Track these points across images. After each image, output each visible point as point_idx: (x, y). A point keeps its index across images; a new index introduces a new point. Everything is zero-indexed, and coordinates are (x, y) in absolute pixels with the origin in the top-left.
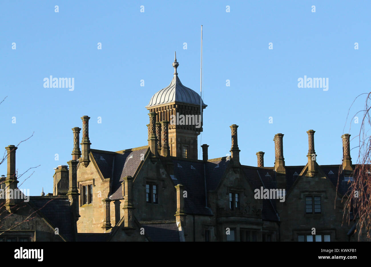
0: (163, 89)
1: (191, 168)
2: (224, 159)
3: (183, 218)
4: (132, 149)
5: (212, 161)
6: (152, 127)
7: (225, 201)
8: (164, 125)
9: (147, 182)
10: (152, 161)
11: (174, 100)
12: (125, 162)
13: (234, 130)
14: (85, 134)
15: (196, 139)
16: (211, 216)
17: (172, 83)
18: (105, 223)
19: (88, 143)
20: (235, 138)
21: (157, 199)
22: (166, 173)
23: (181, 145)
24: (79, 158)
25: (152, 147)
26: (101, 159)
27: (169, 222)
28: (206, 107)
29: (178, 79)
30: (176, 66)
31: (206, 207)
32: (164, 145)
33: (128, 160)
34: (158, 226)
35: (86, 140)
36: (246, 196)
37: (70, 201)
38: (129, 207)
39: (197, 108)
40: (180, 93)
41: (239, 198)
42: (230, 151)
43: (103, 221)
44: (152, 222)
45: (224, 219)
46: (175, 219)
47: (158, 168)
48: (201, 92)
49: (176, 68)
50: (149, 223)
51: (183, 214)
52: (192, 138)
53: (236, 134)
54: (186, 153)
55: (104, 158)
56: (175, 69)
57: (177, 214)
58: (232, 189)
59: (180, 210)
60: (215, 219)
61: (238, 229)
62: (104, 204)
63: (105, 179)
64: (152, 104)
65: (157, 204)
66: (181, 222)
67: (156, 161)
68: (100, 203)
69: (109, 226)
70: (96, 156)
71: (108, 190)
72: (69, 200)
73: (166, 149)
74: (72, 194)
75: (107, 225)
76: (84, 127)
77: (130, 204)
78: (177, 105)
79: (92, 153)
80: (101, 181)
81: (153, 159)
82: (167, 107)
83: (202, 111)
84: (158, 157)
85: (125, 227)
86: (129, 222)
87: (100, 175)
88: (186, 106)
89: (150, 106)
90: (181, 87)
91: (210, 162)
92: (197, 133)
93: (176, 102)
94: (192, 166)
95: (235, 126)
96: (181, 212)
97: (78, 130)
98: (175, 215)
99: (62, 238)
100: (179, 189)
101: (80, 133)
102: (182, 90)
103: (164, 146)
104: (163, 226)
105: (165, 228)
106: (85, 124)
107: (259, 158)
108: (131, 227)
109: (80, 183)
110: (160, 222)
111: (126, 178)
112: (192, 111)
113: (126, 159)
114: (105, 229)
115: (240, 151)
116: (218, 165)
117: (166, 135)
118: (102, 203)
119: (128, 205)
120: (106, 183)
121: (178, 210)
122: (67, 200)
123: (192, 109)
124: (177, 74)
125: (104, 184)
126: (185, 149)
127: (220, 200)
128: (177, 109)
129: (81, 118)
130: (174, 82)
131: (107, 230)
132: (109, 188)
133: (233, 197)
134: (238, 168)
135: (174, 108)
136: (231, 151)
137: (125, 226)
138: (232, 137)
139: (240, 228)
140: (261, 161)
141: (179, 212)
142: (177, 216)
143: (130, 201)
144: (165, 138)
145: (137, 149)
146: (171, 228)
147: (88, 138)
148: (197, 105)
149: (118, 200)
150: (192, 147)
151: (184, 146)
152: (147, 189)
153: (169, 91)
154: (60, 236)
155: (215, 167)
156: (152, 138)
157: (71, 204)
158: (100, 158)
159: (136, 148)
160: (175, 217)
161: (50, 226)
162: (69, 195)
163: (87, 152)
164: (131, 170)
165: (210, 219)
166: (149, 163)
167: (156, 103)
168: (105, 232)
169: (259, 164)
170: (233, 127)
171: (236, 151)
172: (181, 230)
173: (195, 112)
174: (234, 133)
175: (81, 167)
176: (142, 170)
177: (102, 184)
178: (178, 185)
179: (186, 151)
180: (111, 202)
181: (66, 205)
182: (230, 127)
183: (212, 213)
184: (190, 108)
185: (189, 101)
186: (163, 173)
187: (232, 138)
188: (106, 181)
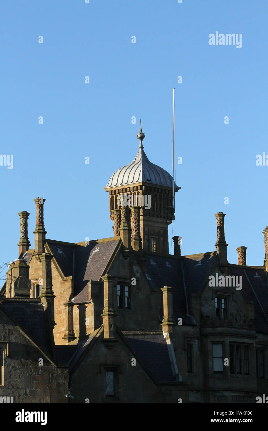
0: (125, 166)
1: (167, 266)
2: (207, 255)
3: (172, 328)
4: (97, 240)
5: (191, 257)
6: (124, 214)
7: (211, 308)
8: (135, 211)
9: (118, 282)
10: (124, 256)
11: (141, 180)
12: (89, 257)
13: (220, 219)
14: (39, 221)
15: (167, 229)
16: (193, 326)
17: (137, 159)
18: (67, 332)
19: (42, 232)
20: (221, 228)
21: (129, 304)
22: (140, 271)
23: (149, 236)
24: (27, 250)
25: (124, 238)
26: (59, 252)
27: (154, 333)
28: (179, 189)
29: (143, 154)
30: (142, 138)
31: (188, 315)
32: (135, 236)
33: (93, 254)
34: (141, 338)
35: (41, 228)
36: (235, 302)
37: (44, 305)
38: (110, 313)
39: (169, 190)
40: (148, 170)
41: (225, 304)
42: (215, 246)
43: (63, 329)
44: (133, 333)
45: (209, 330)
46: (162, 329)
47: (131, 265)
48: (173, 171)
49: (142, 140)
50: (129, 333)
51: (172, 323)
52: (162, 227)
53: (223, 224)
54: (155, 246)
55: (62, 250)
56: (140, 142)
57: (164, 323)
58: (218, 293)
59: (168, 319)
60: (198, 329)
61: (227, 342)
62: (66, 308)
63: (65, 276)
64: (111, 185)
65: (129, 310)
66: (169, 332)
67: (129, 256)
68: (59, 307)
69: (72, 336)
70: (52, 248)
71: (70, 291)
72: (42, 303)
73: (138, 242)
74: (46, 297)
75: (69, 335)
76: (38, 212)
77: (111, 309)
78: (144, 187)
79: (48, 244)
80: (61, 279)
81: (125, 254)
82: (132, 189)
83: (175, 195)
84: (131, 251)
85: (106, 339)
86: (110, 332)
87: (59, 272)
88: (154, 188)
89: (110, 186)
90: (148, 165)
91: (190, 258)
92: (168, 221)
93: (143, 182)
94: (167, 263)
95: (221, 214)
96: (169, 321)
97: (25, 215)
98: (161, 325)
99: (41, 351)
100: (167, 292)
101: (28, 218)
102: (149, 167)
103: (135, 238)
104: (147, 338)
105: (149, 340)
106: (39, 208)
107: (241, 255)
108: (113, 338)
109: (33, 282)
110: (143, 333)
111: (107, 276)
112: (162, 194)
113: (90, 252)
114: (68, 341)
115: (227, 245)
116: (200, 262)
117: (137, 223)
118: (63, 307)
119: (109, 311)
120: (67, 282)
121: (166, 318)
122: (40, 304)
123: (162, 192)
124: (142, 148)
125: (64, 283)
126: (153, 241)
127: (204, 306)
128: (144, 191)
129: (35, 200)
130: (139, 158)
131: (69, 341)
132: (71, 289)
133: (219, 303)
134: (226, 266)
135: (141, 190)
136: (217, 245)
137: (105, 337)
138: (218, 227)
139: (230, 342)
140: (242, 258)
141: (167, 321)
142: (165, 326)
143: (112, 306)
144: (136, 228)
145: (104, 241)
146: (157, 340)
147: (43, 226)
148: (168, 187)
149: (84, 304)
150: (162, 239)
151: (152, 237)
152: (118, 291)
153: (134, 168)
154: (39, 349)
155: (196, 265)
156: (124, 227)
157: (45, 309)
158: (57, 250)
159: (103, 239)
160: (161, 326)
161: (26, 336)
162: (42, 297)
163: (42, 243)
164: (99, 266)
165: (192, 330)
166: (121, 258)
167: (117, 183)
168: (67, 344)
169: (241, 262)
170: (219, 216)
171: (222, 246)
172: (170, 343)
173: (166, 195)
174: (220, 222)
175: (34, 261)
176: (112, 266)
177: (61, 284)
178: (165, 287)
179: (155, 243)
180: (75, 306)
181: (39, 310)
182: (215, 215)
183: (195, 322)
184: (160, 190)
185: (158, 182)
186: (137, 271)
187: (218, 230)
188: (67, 280)
